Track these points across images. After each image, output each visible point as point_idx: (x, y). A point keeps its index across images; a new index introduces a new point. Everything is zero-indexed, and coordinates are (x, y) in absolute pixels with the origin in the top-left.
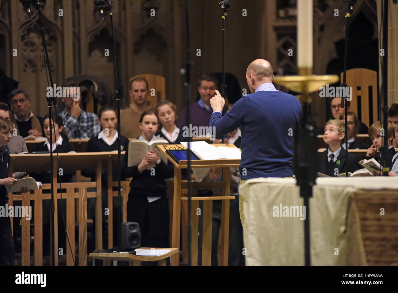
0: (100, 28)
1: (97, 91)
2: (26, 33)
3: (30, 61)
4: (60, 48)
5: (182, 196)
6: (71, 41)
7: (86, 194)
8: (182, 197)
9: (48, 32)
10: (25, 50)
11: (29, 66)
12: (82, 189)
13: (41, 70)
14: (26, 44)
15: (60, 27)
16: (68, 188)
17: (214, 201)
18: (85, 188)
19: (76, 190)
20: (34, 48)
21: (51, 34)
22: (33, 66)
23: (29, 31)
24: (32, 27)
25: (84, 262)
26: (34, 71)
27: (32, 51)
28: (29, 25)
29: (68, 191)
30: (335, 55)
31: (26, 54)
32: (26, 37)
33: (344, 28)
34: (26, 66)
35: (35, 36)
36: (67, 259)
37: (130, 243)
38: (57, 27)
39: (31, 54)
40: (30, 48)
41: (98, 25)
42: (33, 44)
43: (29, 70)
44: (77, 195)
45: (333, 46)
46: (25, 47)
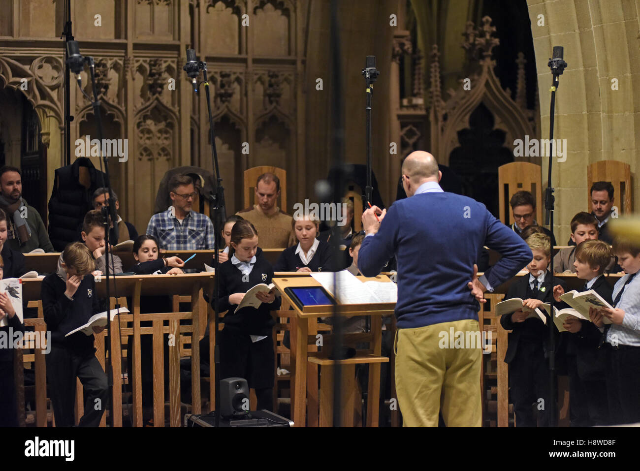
0: (221, 115)
1: (204, 187)
2: (142, 120)
3: (146, 149)
4: (177, 135)
5: (308, 356)
6: (189, 127)
7: (178, 328)
8: (309, 358)
9: (165, 118)
10: (141, 138)
11: (144, 154)
12: (173, 322)
13: (157, 159)
14: (142, 132)
15: (177, 114)
16: (154, 320)
17: (358, 366)
18: (177, 321)
19: (166, 323)
20: (151, 135)
21: (169, 120)
22: (148, 155)
23: (145, 118)
24: (149, 113)
25: (176, 417)
26: (150, 160)
27: (148, 138)
28: (145, 112)
29: (154, 324)
30: (457, 145)
31: (142, 142)
32: (143, 124)
33: (467, 118)
34: (142, 154)
35: (151, 124)
36: (155, 412)
37: (234, 407)
38: (175, 114)
39: (147, 142)
40: (147, 136)
41: (218, 112)
42: (149, 131)
43: (145, 158)
44: (166, 330)
45: (455, 136)
46: (141, 135)
